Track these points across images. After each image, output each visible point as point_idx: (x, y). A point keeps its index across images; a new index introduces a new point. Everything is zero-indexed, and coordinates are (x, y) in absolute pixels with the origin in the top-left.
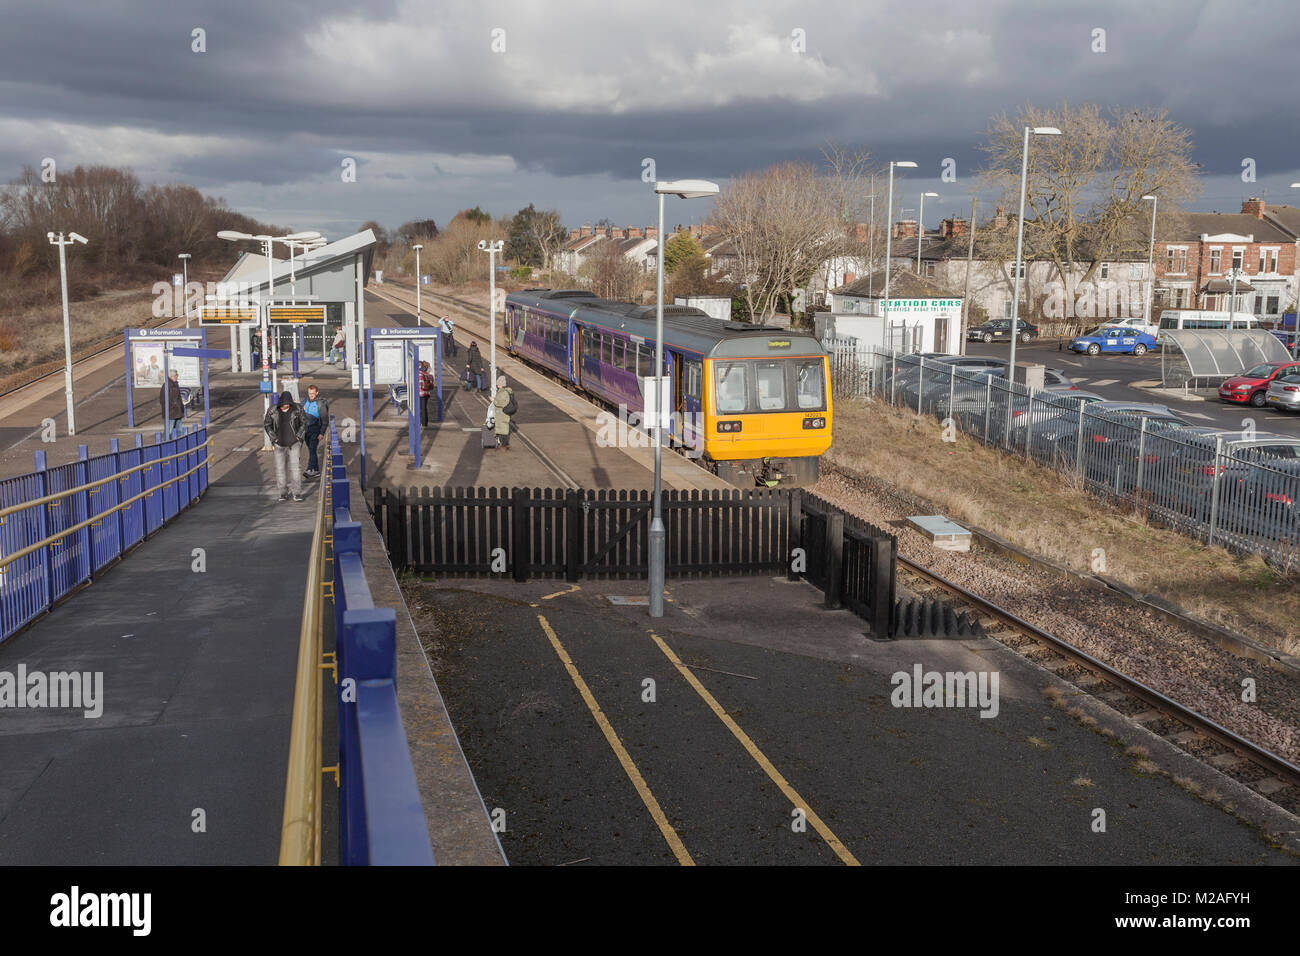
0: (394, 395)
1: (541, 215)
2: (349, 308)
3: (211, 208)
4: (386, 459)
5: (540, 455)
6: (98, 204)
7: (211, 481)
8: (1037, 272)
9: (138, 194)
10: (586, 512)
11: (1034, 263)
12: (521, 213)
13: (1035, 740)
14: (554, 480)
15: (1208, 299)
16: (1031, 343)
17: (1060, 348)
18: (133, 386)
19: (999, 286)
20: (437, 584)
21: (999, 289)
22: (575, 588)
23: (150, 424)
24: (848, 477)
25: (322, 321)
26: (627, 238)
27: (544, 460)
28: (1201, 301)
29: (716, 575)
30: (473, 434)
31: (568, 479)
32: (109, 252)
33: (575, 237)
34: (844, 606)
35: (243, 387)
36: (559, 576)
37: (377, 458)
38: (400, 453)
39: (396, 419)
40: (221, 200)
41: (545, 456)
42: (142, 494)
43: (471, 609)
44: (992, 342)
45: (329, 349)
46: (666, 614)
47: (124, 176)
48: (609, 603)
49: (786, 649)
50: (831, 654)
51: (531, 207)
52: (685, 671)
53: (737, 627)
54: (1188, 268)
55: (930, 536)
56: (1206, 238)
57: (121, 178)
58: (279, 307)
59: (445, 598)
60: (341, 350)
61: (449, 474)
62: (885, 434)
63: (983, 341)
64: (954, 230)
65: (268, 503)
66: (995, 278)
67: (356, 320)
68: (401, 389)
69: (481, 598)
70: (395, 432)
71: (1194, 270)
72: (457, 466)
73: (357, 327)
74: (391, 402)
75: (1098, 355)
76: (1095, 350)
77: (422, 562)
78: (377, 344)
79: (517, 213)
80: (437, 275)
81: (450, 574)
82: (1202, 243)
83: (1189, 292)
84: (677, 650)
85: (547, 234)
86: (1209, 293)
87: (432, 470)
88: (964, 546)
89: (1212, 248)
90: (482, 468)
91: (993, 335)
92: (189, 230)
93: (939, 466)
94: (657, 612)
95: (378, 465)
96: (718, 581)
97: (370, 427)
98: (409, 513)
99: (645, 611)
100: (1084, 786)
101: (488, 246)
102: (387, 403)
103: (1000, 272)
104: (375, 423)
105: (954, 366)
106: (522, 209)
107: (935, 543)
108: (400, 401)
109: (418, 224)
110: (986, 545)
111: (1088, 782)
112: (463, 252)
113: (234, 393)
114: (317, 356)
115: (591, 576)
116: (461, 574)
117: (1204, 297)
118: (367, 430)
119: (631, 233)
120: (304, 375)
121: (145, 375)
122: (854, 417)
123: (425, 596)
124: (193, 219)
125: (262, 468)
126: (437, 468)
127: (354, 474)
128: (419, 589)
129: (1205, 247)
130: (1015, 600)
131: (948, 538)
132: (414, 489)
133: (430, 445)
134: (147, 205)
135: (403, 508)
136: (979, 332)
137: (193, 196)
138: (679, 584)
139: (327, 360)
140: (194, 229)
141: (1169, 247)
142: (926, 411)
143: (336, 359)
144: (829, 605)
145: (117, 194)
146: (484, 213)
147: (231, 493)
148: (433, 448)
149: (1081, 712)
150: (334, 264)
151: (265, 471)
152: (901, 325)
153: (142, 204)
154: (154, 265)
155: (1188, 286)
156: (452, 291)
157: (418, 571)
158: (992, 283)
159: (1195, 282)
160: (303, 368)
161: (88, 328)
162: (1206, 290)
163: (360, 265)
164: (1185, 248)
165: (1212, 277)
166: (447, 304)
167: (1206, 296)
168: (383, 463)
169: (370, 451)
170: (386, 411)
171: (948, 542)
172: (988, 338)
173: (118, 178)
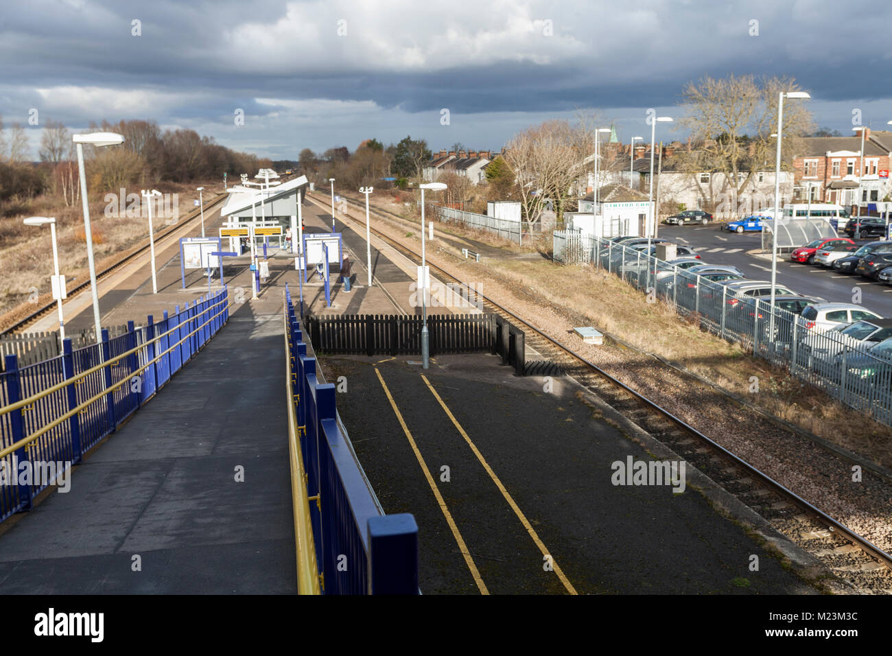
0: (318, 269)
1: (415, 143)
2: (293, 219)
3: (206, 144)
4: (313, 303)
5: (392, 300)
6: (135, 143)
7: (230, 315)
8: (717, 179)
9: (160, 137)
10: (399, 325)
11: (716, 174)
12: (402, 142)
13: (560, 409)
14: (395, 311)
15: (832, 193)
16: (709, 225)
17: (722, 229)
18: (184, 267)
19: (693, 188)
20: (334, 357)
21: (692, 191)
22: (394, 358)
23: (193, 287)
24: (555, 308)
25: (280, 234)
26: (469, 158)
27: (393, 302)
28: (827, 194)
29: (458, 353)
30: (359, 289)
31: (403, 311)
32: (145, 176)
33: (437, 158)
34: (510, 364)
35: (238, 265)
36: (388, 354)
37: (308, 303)
38: (321, 300)
39: (319, 282)
40: (212, 138)
41: (394, 300)
42: (179, 326)
43: (347, 366)
44: (684, 225)
45: (283, 241)
46: (430, 367)
47: (150, 125)
48: (407, 364)
49: (476, 380)
50: (495, 381)
51: (409, 138)
52: (431, 388)
53: (459, 372)
54: (818, 174)
55: (582, 337)
56: (829, 154)
57: (149, 127)
58: (259, 227)
59: (336, 362)
60: (290, 242)
61: (344, 310)
62: (587, 285)
63: (678, 224)
64: (667, 153)
65: (257, 324)
66: (691, 184)
67: (298, 225)
68: (321, 266)
69: (352, 362)
70: (318, 288)
71: (823, 175)
72: (349, 306)
73: (298, 229)
74: (316, 272)
75: (743, 232)
76: (740, 230)
77: (327, 348)
78: (308, 243)
79: (399, 142)
80: (349, 185)
81: (340, 353)
82: (827, 157)
83: (819, 189)
84: (431, 381)
85: (419, 156)
86: (832, 189)
87: (336, 308)
88: (599, 342)
89: (834, 160)
90: (361, 307)
91: (684, 220)
92: (191, 158)
93: (607, 301)
94: (426, 366)
95: (309, 306)
96: (459, 356)
97: (305, 286)
98: (321, 327)
99: (421, 367)
100: (569, 422)
101: (365, 190)
102: (314, 273)
103: (693, 180)
104: (307, 284)
105: (624, 246)
106: (403, 139)
107: (585, 340)
108: (321, 272)
109: (336, 150)
110: (610, 341)
111: (570, 420)
112: (365, 170)
113: (232, 269)
114: (276, 245)
115: (402, 353)
116: (344, 353)
117: (829, 192)
118: (304, 288)
119: (471, 155)
120: (270, 257)
121: (190, 262)
122: (574, 275)
123: (328, 362)
124: (194, 151)
125: (252, 308)
126: (338, 307)
127: (298, 310)
128: (326, 359)
129: (829, 159)
130: (609, 366)
131: (591, 338)
132: (323, 316)
133: (336, 295)
134: (165, 143)
135: (318, 324)
136: (675, 219)
137: (194, 136)
138: (441, 357)
139: (282, 247)
140: (195, 157)
141: (806, 160)
142: (613, 271)
143: (287, 247)
144: (504, 364)
145: (146, 137)
146: (379, 143)
147: (240, 320)
148: (337, 297)
149: (585, 399)
150: (284, 195)
151: (254, 310)
152: (618, 218)
153: (161, 142)
154: (171, 183)
155: (819, 185)
156: (357, 196)
157: (325, 352)
158: (688, 187)
159: (823, 182)
160: (269, 253)
161: (141, 227)
162: (830, 187)
163: (299, 195)
164: (817, 160)
165: (833, 178)
166: (354, 206)
167: (831, 191)
168: (311, 305)
169: (304, 299)
170: (314, 277)
171: (590, 340)
172: (681, 223)
173: (147, 127)
